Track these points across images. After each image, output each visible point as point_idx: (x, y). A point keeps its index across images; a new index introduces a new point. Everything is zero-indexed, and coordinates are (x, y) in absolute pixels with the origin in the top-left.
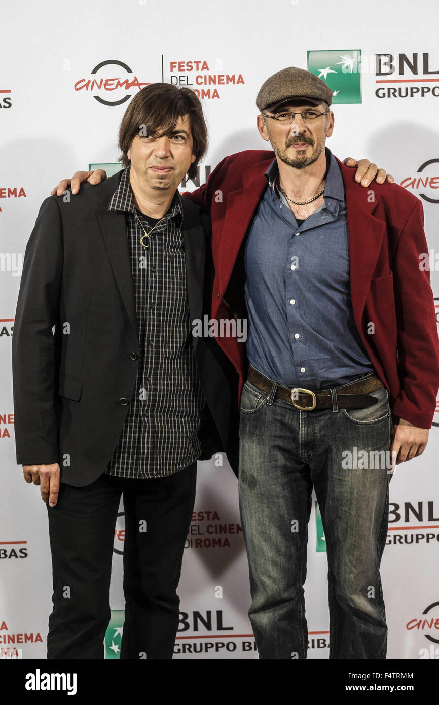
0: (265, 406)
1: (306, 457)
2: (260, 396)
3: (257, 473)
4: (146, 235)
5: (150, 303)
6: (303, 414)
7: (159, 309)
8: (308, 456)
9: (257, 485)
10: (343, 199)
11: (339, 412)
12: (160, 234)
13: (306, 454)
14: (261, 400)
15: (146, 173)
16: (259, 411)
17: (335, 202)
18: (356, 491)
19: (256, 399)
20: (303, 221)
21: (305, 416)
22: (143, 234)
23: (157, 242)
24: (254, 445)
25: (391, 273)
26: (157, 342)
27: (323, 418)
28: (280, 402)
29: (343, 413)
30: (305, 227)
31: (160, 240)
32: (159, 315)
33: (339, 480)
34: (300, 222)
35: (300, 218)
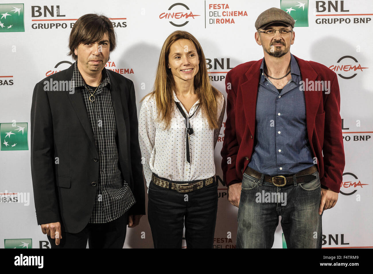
0: (258, 186)
1: (280, 210)
2: (254, 181)
3: (252, 221)
4: (92, 95)
5: (99, 131)
6: (279, 188)
7: (104, 134)
8: (282, 210)
9: (252, 228)
10: (300, 75)
11: (297, 186)
12: (99, 95)
13: (280, 209)
14: (255, 183)
15: (87, 64)
16: (254, 189)
17: (296, 76)
18: (308, 226)
19: (252, 183)
20: (281, 90)
21: (280, 190)
22: (90, 95)
23: (99, 99)
24: (252, 207)
25: (324, 112)
26: (106, 151)
27: (289, 190)
28: (266, 184)
29: (300, 186)
30: (283, 92)
31: (100, 98)
32: (104, 137)
33: (299, 221)
34: (280, 91)
35: (280, 88)
